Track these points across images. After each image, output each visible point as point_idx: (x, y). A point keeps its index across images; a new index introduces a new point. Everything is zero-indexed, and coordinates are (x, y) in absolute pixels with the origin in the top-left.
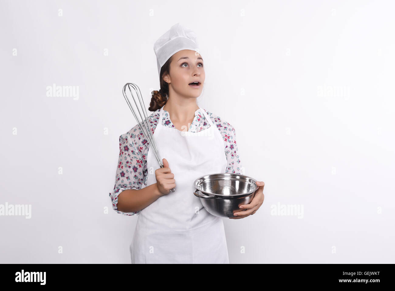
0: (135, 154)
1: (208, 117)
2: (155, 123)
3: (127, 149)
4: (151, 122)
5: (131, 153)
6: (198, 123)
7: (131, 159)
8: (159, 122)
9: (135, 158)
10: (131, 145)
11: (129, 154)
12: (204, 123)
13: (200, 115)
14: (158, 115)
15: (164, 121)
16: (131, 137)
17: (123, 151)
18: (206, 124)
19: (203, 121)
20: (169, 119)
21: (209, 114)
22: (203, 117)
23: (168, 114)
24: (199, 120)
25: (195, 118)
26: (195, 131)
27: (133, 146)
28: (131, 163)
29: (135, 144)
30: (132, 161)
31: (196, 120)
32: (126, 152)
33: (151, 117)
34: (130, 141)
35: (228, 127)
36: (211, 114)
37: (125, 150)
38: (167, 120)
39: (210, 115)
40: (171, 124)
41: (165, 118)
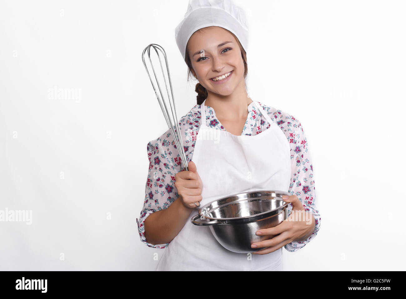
0: (169, 168)
1: (264, 113)
2: (196, 124)
3: (157, 161)
4: (191, 124)
5: (163, 167)
6: (253, 122)
7: (163, 175)
8: (202, 122)
9: (169, 173)
10: (163, 156)
11: (160, 169)
12: (261, 121)
13: (254, 110)
14: (198, 114)
15: (209, 121)
16: (163, 144)
17: (153, 164)
18: (264, 122)
19: (260, 119)
20: (215, 118)
21: (266, 109)
22: (258, 113)
23: (213, 110)
24: (254, 117)
25: (250, 116)
26: (251, 133)
27: (167, 157)
28: (163, 181)
29: (169, 154)
30: (165, 178)
31: (251, 118)
32: (157, 166)
33: (189, 115)
34: (162, 150)
35: (293, 123)
36: (269, 108)
37: (155, 163)
38: (212, 119)
39: (268, 111)
40: (220, 125)
41: (209, 117)
